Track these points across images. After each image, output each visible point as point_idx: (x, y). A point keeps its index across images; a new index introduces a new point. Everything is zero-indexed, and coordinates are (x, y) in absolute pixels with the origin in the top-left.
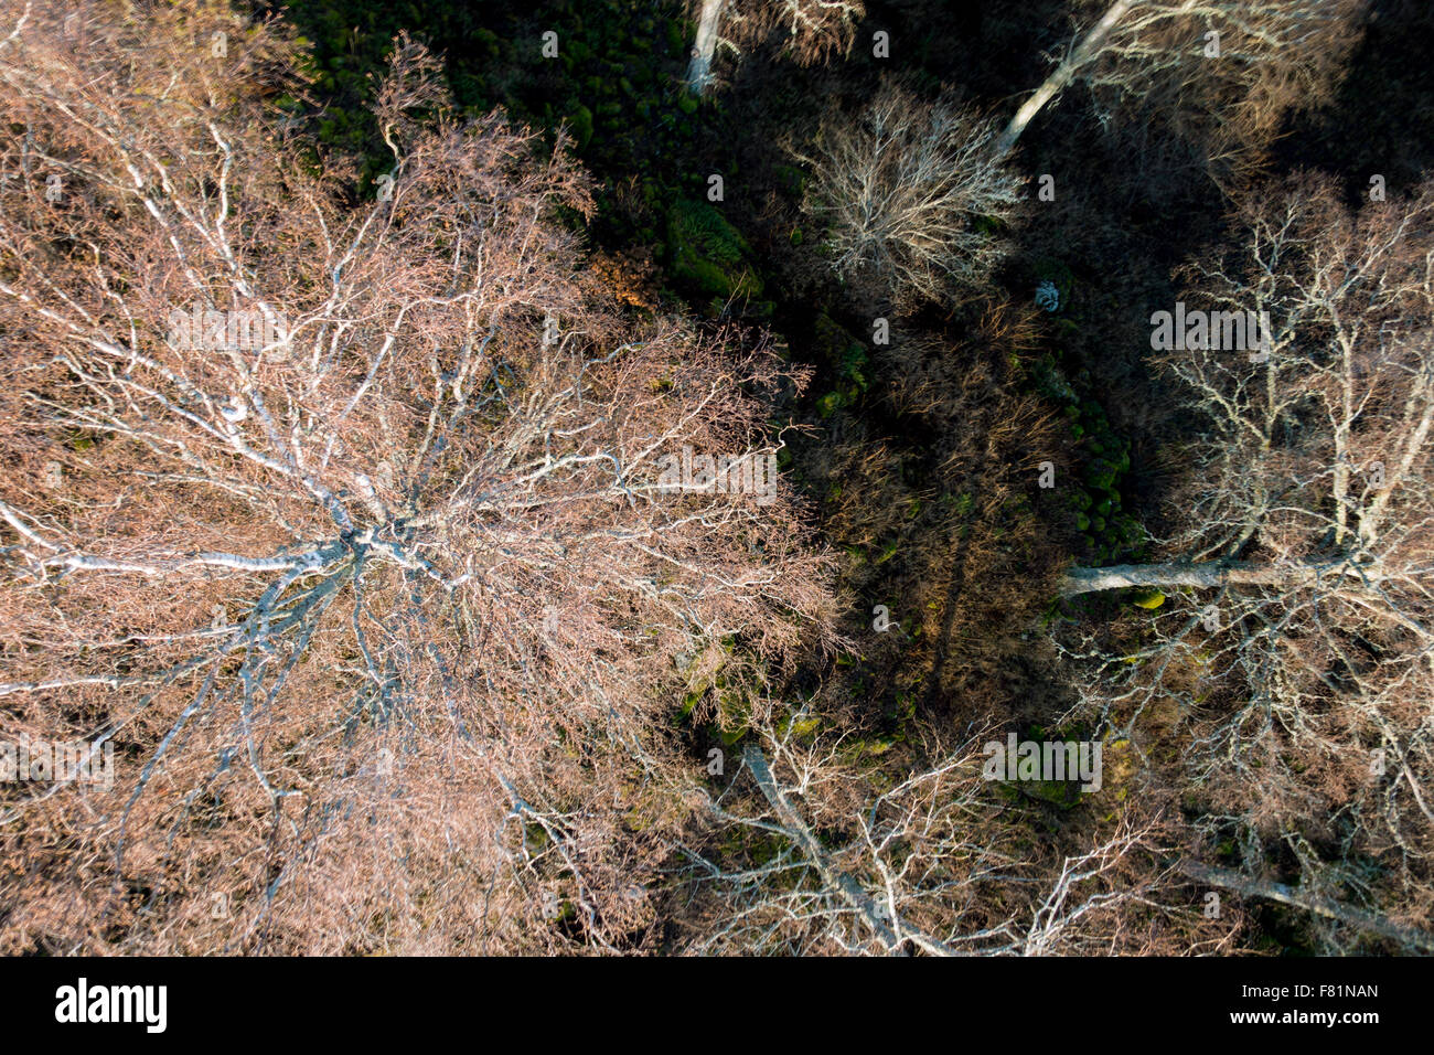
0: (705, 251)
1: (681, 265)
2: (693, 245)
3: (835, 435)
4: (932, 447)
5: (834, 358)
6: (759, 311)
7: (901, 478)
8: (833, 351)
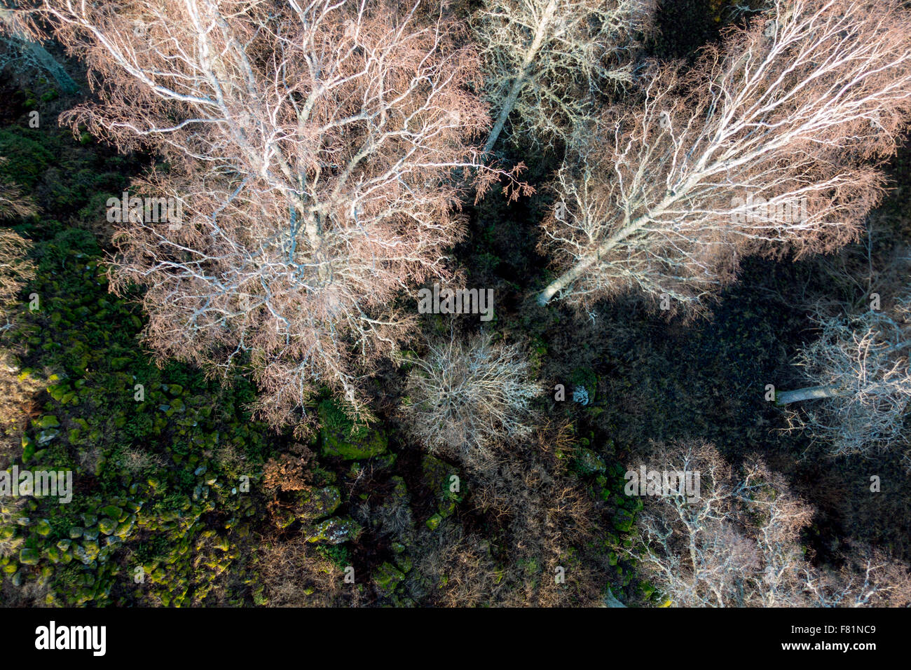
0: (343, 437)
1: (327, 450)
2: (334, 435)
3: (441, 540)
4: (509, 526)
5: (436, 488)
6: (385, 464)
7: (490, 556)
8: (436, 482)
